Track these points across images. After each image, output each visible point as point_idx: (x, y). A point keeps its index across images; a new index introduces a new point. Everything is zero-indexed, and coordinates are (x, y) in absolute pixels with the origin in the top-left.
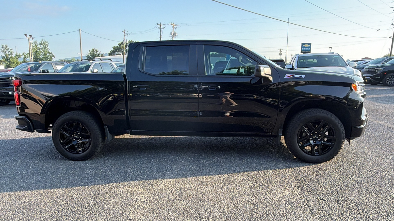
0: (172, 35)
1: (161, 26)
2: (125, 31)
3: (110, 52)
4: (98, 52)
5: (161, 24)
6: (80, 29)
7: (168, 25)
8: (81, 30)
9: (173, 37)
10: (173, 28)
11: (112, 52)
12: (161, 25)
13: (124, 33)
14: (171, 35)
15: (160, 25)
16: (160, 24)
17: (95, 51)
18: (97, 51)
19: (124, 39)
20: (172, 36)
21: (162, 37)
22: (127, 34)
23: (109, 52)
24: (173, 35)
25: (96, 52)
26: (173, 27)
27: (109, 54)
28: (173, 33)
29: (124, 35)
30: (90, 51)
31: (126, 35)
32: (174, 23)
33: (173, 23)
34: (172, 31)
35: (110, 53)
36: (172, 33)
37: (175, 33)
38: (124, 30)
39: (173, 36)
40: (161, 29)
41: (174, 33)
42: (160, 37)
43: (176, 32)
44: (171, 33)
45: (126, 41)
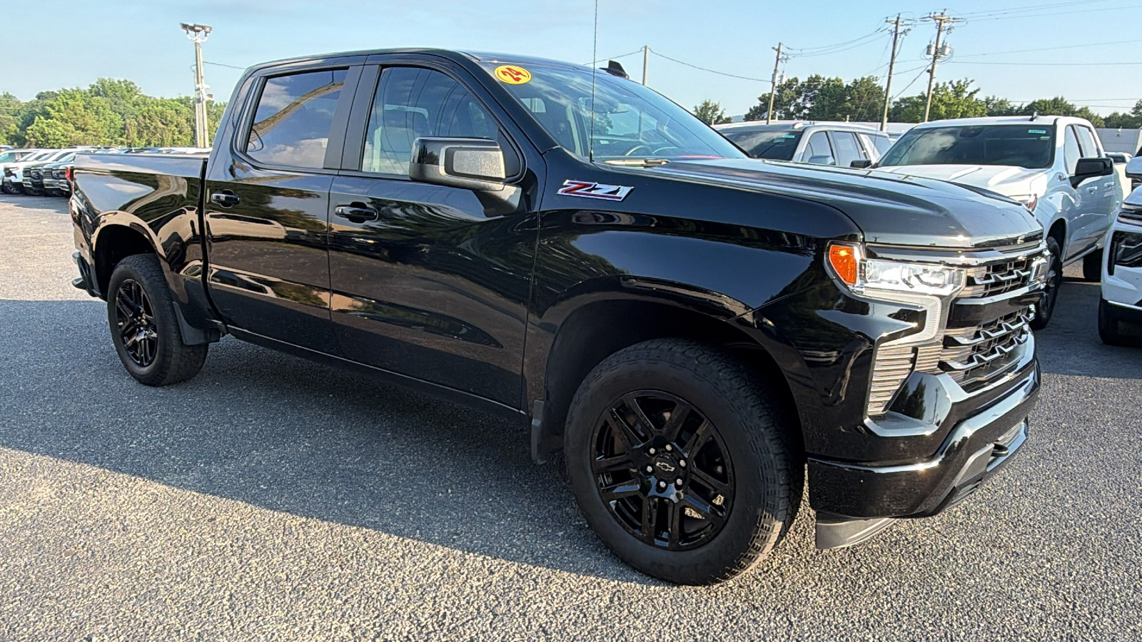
0: (933, 51)
1: (896, 27)
2: (782, 46)
3: (751, 110)
4: (717, 110)
5: (898, 18)
6: (646, 47)
7: (923, 20)
8: (648, 50)
9: (934, 62)
10: (939, 31)
11: (756, 110)
12: (900, 20)
13: (776, 52)
14: (928, 53)
15: (897, 23)
16: (896, 19)
17: (710, 109)
18: (715, 109)
19: (775, 70)
20: (932, 57)
21: (896, 60)
22: (785, 57)
23: (748, 112)
24: (936, 53)
25: (714, 111)
26: (940, 26)
27: (746, 116)
28: (936, 48)
29: (778, 59)
30: (696, 107)
31: (783, 58)
32: (945, 14)
33: (942, 14)
34: (934, 40)
35: (749, 114)
36: (934, 45)
37: (944, 47)
38: (780, 44)
39: (935, 58)
40: (898, 36)
41: (940, 46)
42: (890, 61)
43: (948, 45)
44: (929, 47)
45: (782, 77)
